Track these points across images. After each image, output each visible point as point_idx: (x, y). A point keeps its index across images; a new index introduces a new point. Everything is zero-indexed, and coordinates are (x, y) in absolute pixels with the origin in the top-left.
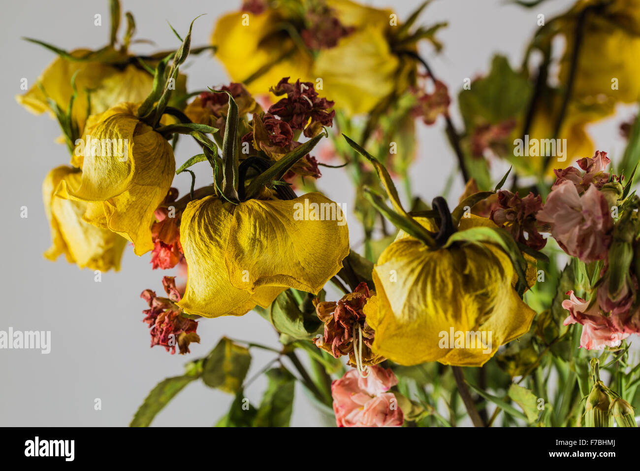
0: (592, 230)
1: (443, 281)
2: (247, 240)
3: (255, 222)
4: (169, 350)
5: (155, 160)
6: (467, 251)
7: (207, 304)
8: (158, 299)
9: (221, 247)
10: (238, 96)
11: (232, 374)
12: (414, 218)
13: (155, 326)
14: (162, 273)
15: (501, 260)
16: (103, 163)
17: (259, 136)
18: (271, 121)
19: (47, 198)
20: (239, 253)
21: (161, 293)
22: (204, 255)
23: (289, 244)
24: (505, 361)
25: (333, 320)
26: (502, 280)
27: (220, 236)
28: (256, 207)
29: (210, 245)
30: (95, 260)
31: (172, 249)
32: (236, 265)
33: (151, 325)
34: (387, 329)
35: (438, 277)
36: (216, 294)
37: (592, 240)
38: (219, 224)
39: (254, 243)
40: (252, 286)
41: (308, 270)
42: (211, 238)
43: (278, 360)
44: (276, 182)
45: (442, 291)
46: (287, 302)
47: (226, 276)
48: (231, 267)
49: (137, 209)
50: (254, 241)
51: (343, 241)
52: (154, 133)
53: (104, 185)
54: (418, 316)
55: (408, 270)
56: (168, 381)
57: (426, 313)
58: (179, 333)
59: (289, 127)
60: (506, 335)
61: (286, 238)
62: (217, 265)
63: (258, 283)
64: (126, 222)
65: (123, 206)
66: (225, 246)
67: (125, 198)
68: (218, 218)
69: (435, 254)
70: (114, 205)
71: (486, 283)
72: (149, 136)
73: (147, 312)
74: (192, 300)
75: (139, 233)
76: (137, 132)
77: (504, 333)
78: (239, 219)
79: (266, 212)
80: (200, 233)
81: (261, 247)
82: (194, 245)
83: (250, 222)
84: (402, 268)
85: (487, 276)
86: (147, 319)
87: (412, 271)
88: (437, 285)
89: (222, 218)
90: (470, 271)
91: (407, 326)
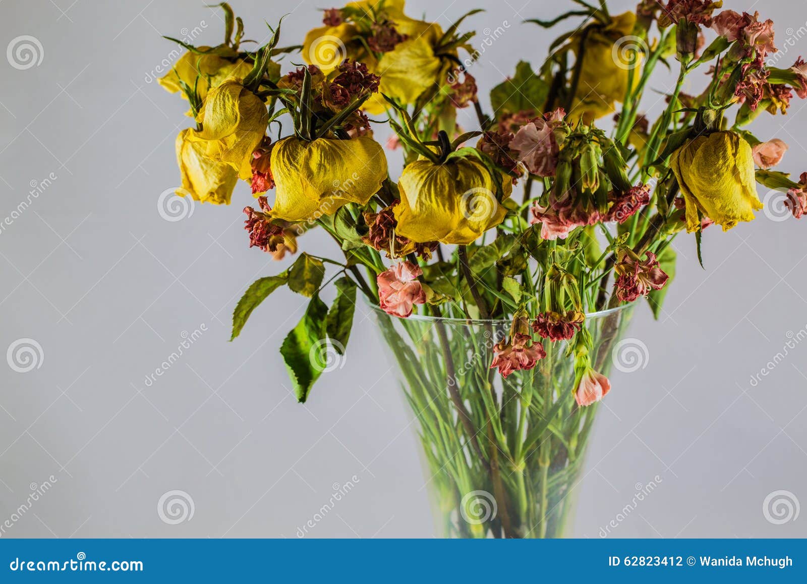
0: (544, 154)
1: (442, 184)
2: (315, 165)
3: (321, 153)
4: (262, 248)
5: (254, 113)
6: (459, 166)
7: (288, 212)
8: (256, 213)
9: (298, 170)
10: (315, 74)
11: (310, 281)
12: (427, 146)
13: (253, 232)
14: (259, 194)
15: (482, 172)
16: (218, 115)
17: (326, 97)
18: (334, 87)
19: (178, 150)
20: (310, 174)
21: (258, 209)
22: (286, 176)
23: (345, 168)
24: (503, 265)
25: (376, 224)
26: (483, 185)
27: (297, 163)
28: (322, 143)
29: (291, 169)
30: (212, 194)
31: (266, 178)
32: (308, 182)
33: (250, 231)
34: (406, 218)
35: (438, 181)
36: (295, 204)
37: (544, 160)
38: (297, 154)
39: (320, 167)
40: (319, 198)
41: (358, 188)
42: (291, 163)
43: (344, 271)
44: (336, 127)
45: (441, 191)
46: (345, 215)
47: (301, 191)
48: (304, 184)
49: (241, 147)
50: (320, 166)
51: (383, 169)
52: (254, 96)
53: (219, 130)
54: (426, 209)
55: (419, 177)
56: (263, 280)
57: (432, 207)
58: (269, 235)
59: (347, 91)
60: (487, 225)
61: (342, 165)
62: (295, 183)
63: (323, 195)
64: (233, 156)
65: (232, 145)
66: (301, 170)
67: (233, 139)
68: (296, 151)
69: (438, 168)
70: (226, 144)
71: (471, 186)
72: (250, 97)
73: (247, 222)
74: (278, 210)
75: (243, 164)
76: (242, 94)
77: (485, 224)
78: (310, 151)
79: (329, 146)
80: (283, 161)
81: (325, 171)
82: (279, 169)
83: (318, 153)
84: (415, 176)
85: (472, 182)
86: (247, 227)
87: (422, 178)
88: (438, 187)
89: (299, 151)
90: (461, 179)
91: (419, 216)
